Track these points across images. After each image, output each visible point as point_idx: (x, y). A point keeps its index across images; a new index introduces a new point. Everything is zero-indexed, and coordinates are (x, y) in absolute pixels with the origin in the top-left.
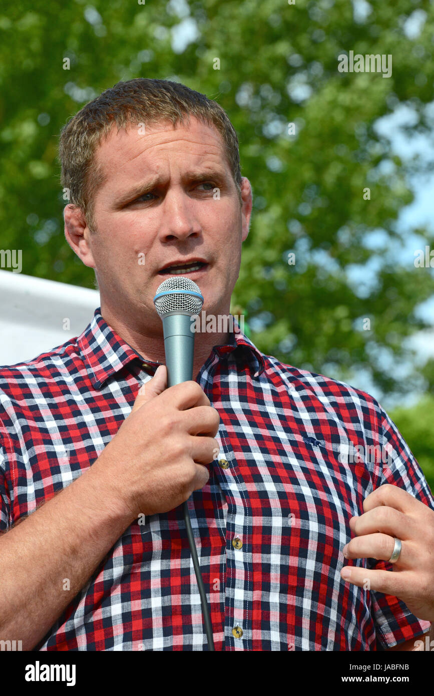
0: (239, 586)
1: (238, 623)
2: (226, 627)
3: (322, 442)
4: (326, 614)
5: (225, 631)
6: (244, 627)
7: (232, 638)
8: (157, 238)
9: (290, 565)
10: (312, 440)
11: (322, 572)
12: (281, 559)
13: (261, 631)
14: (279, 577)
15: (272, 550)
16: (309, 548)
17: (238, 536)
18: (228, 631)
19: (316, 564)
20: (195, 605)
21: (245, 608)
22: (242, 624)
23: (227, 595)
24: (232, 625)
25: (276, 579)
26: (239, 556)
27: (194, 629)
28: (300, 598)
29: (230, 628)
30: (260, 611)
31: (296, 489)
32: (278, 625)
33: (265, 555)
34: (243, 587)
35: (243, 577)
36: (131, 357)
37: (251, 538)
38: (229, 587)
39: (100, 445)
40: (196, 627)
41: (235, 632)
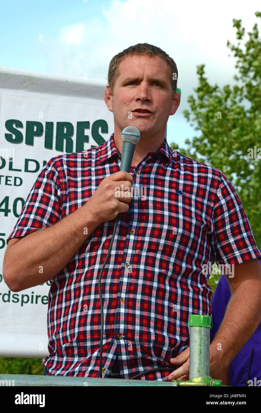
0: (130, 248)
1: (128, 262)
2: (122, 264)
3: (184, 193)
4: (168, 259)
5: (122, 265)
6: (130, 264)
7: (124, 268)
8: (134, 99)
9: (153, 241)
10: (180, 192)
11: (168, 244)
12: (150, 239)
13: (136, 265)
14: (147, 246)
15: (146, 236)
16: (162, 235)
17: (133, 230)
18: (123, 265)
19: (165, 241)
20: (113, 254)
21: (131, 256)
22: (129, 262)
23: (124, 252)
24: (125, 263)
25: (146, 246)
26: (132, 237)
27: (111, 263)
28: (155, 254)
29: (124, 264)
30: (137, 258)
31: (162, 212)
32: (144, 263)
33: (143, 237)
34: (132, 249)
35: (132, 245)
36: (115, 153)
37: (138, 231)
38: (126, 249)
39: (94, 189)
40: (112, 262)
41: (126, 265)
